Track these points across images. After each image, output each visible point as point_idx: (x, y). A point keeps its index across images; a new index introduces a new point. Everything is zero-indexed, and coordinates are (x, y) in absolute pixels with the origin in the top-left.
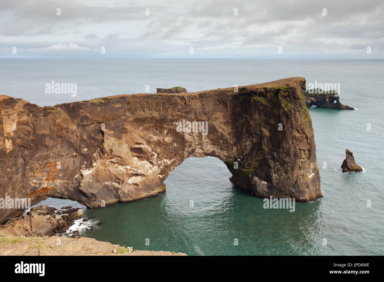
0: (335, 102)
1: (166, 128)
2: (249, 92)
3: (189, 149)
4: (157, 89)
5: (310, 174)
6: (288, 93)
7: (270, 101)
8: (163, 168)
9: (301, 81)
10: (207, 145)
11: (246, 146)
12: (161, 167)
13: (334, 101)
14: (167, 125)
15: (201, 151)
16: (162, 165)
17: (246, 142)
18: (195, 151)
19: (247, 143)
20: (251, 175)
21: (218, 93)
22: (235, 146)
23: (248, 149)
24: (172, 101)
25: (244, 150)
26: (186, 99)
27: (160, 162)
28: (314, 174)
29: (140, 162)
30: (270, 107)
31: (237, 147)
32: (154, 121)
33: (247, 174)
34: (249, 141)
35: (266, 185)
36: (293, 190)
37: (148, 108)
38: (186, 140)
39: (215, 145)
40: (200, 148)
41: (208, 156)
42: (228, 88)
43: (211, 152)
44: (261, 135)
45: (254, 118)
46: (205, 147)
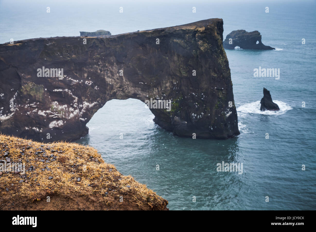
0: (258, 42)
1: (86, 72)
2: (167, 34)
3: (110, 92)
4: (80, 32)
5: (228, 113)
6: (205, 34)
7: (188, 43)
8: (84, 111)
9: (219, 22)
10: (128, 88)
11: (166, 87)
12: (83, 110)
13: (256, 42)
14: (87, 69)
15: (122, 94)
16: (83, 109)
17: (166, 83)
18: (117, 94)
19: (168, 85)
20: (172, 115)
21: (136, 35)
22: (155, 88)
23: (168, 90)
24: (91, 44)
25: (165, 91)
26: (105, 42)
27: (81, 106)
28: (231, 112)
29: (61, 106)
30: (188, 48)
31: (158, 89)
32: (73, 64)
33: (168, 114)
34: (170, 82)
35: (186, 125)
36: (212, 129)
37: (67, 51)
38: (107, 83)
39: (136, 87)
40: (121, 90)
41: (130, 98)
42: (148, 30)
43: (133, 94)
44: (180, 76)
45: (173, 59)
46: (126, 89)
